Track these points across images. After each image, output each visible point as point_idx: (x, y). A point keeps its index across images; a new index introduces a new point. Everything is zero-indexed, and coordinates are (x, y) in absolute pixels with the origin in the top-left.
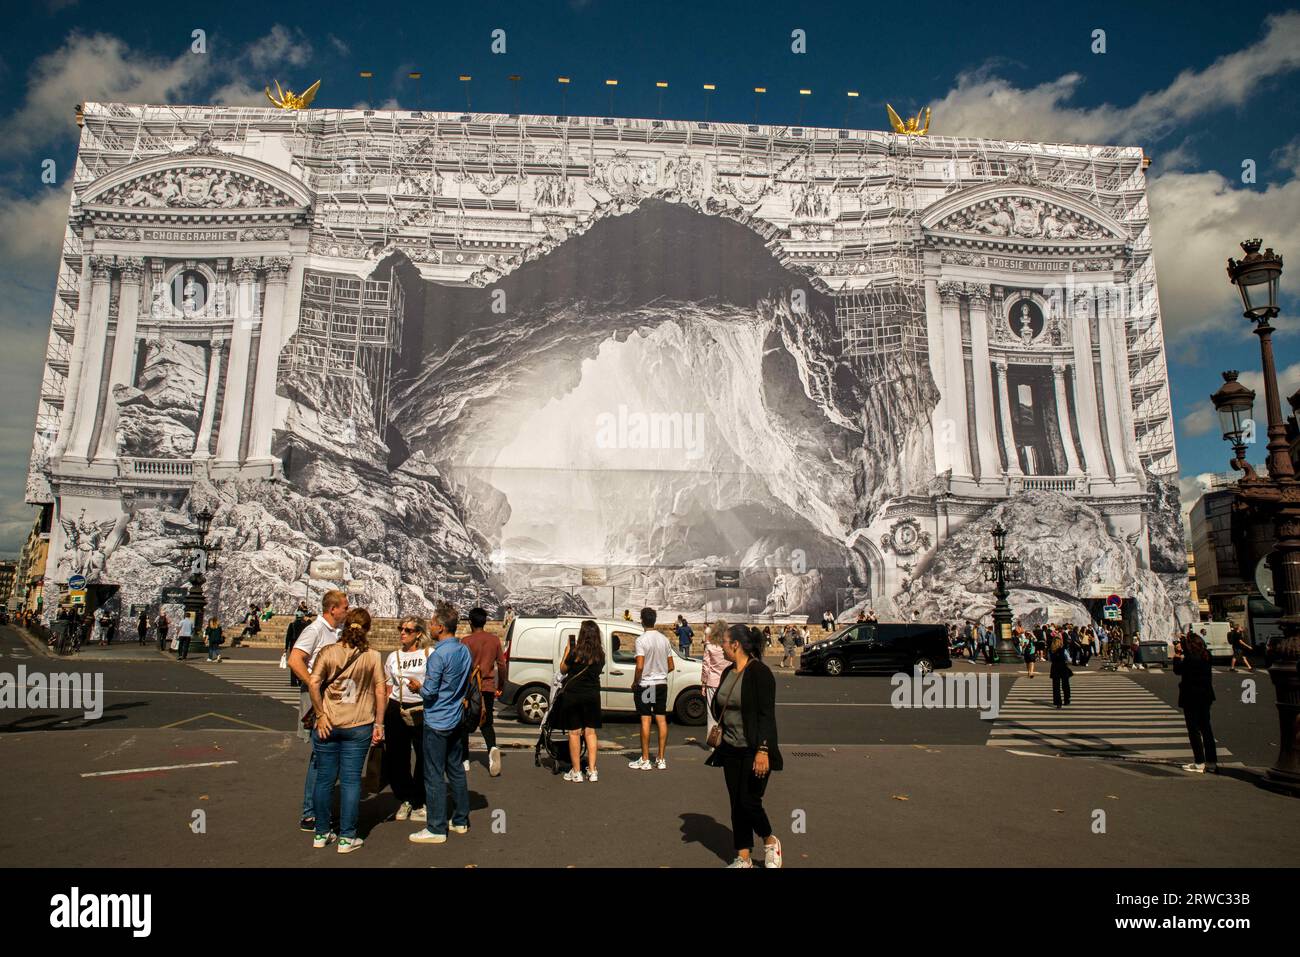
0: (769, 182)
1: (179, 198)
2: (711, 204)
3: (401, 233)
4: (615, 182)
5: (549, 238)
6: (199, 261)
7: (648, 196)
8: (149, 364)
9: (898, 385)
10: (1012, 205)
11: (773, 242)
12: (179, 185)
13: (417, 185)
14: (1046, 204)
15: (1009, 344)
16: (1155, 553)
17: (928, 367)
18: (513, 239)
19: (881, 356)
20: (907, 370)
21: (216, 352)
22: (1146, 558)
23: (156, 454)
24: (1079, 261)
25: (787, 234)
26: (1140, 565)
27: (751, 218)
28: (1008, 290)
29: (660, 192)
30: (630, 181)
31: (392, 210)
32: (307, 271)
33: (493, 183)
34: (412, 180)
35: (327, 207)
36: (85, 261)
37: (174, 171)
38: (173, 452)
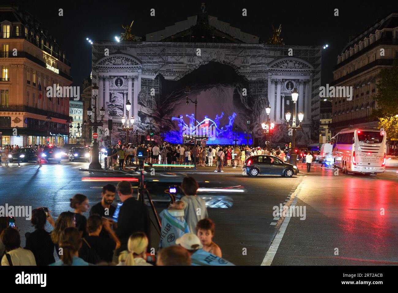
0: (237, 56)
1: (115, 63)
2: (224, 62)
3: (160, 69)
4: (204, 57)
5: (190, 70)
6: (120, 76)
7: (211, 60)
8: (112, 98)
9: (261, 101)
10: (288, 62)
11: (237, 70)
12: (115, 60)
13: (163, 59)
14: (296, 61)
15: (285, 91)
16: (312, 135)
17: (267, 97)
18: (183, 70)
19: (258, 95)
20: (263, 98)
21: (125, 95)
22: (310, 137)
23: (116, 116)
24: (302, 73)
25: (240, 68)
26: (309, 138)
27: (232, 65)
28: (286, 80)
29: (213, 59)
30: (207, 57)
31: (158, 65)
32: (142, 78)
33: (178, 58)
34: (162, 58)
35: (145, 64)
36: (97, 77)
37: (113, 57)
38: (119, 115)
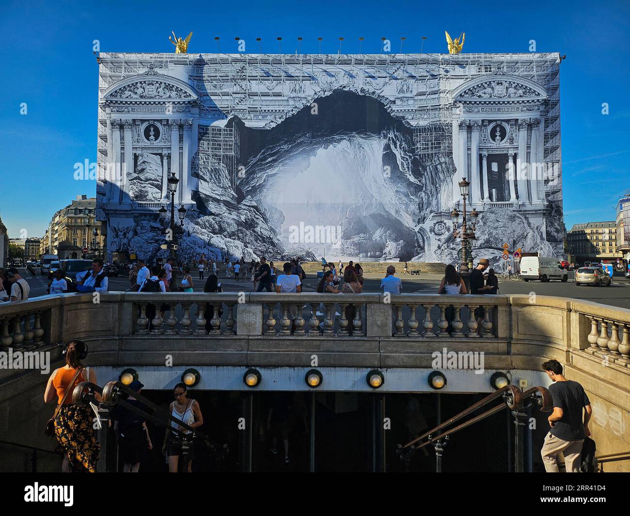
0: (387, 79)
1: (144, 94)
2: (362, 90)
3: (236, 108)
4: (322, 83)
5: (296, 107)
6: (155, 120)
7: (336, 88)
8: (139, 163)
9: (439, 166)
10: (493, 84)
11: (388, 106)
12: (144, 88)
13: (241, 87)
14: (510, 82)
15: (489, 145)
16: (548, 233)
17: (452, 158)
18: (281, 108)
19: (432, 154)
20: (442, 160)
21: (165, 158)
22: (544, 236)
23: (146, 200)
24: (524, 107)
25: (394, 102)
26: (542, 238)
27: (379, 96)
28: (490, 121)
29: (341, 86)
30: (328, 82)
31: (232, 98)
32: (199, 125)
33: (272, 85)
34: (239, 85)
35: (205, 98)
36: (108, 122)
37: (141, 83)
38: (153, 199)
